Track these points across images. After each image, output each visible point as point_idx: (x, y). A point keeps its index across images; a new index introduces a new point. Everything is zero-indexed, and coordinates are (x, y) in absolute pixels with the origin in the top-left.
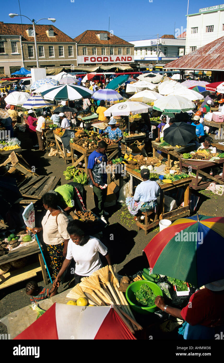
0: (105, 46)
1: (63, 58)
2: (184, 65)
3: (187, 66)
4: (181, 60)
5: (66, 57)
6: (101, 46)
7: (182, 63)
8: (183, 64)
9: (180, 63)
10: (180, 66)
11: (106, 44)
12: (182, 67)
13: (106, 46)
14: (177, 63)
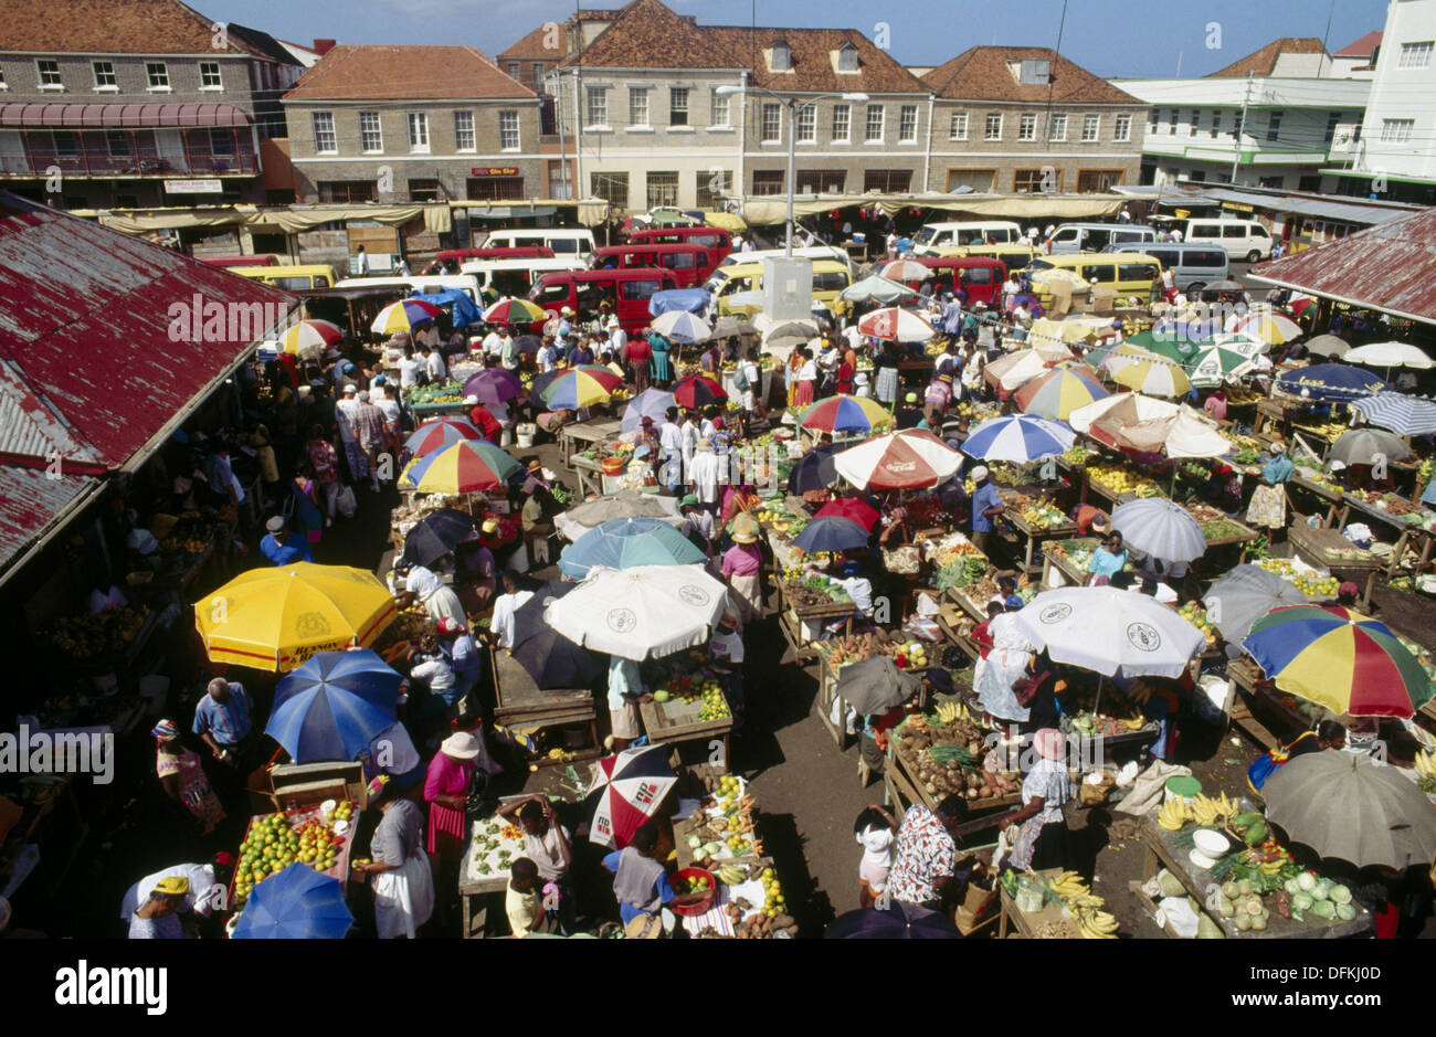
0: (1034, 107)
1: (878, 148)
2: (1339, 279)
3: (1347, 290)
4: (1326, 254)
5: (890, 146)
6: (1023, 108)
7: (1330, 271)
8: (1334, 275)
9: (1324, 266)
10: (1319, 283)
11: (1040, 98)
12: (1326, 287)
13: (1040, 108)
14: (1307, 267)
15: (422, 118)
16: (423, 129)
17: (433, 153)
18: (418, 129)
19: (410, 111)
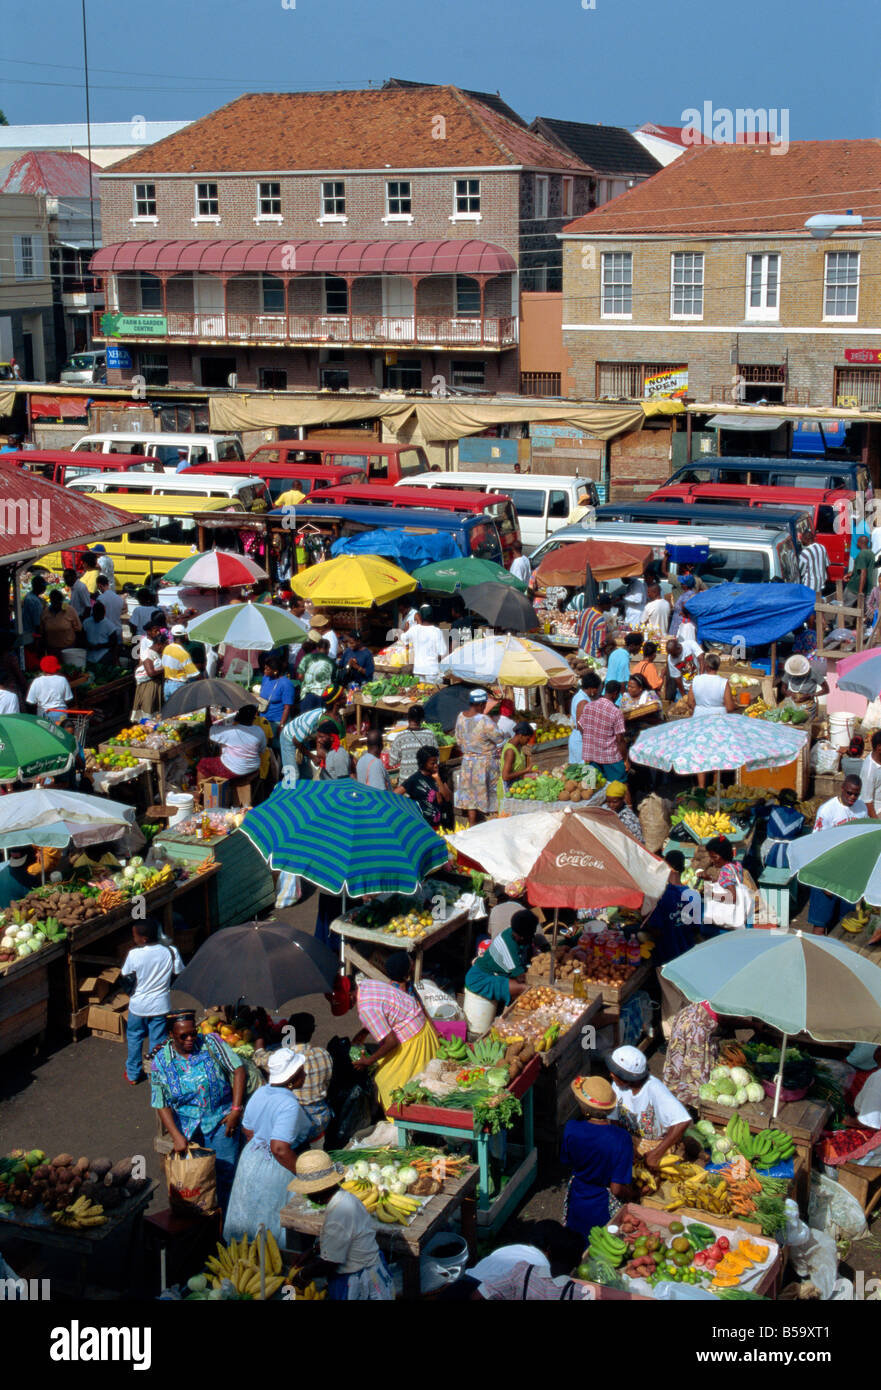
15: (773, 258)
16: (772, 277)
17: (783, 323)
18: (764, 280)
19: (755, 247)
